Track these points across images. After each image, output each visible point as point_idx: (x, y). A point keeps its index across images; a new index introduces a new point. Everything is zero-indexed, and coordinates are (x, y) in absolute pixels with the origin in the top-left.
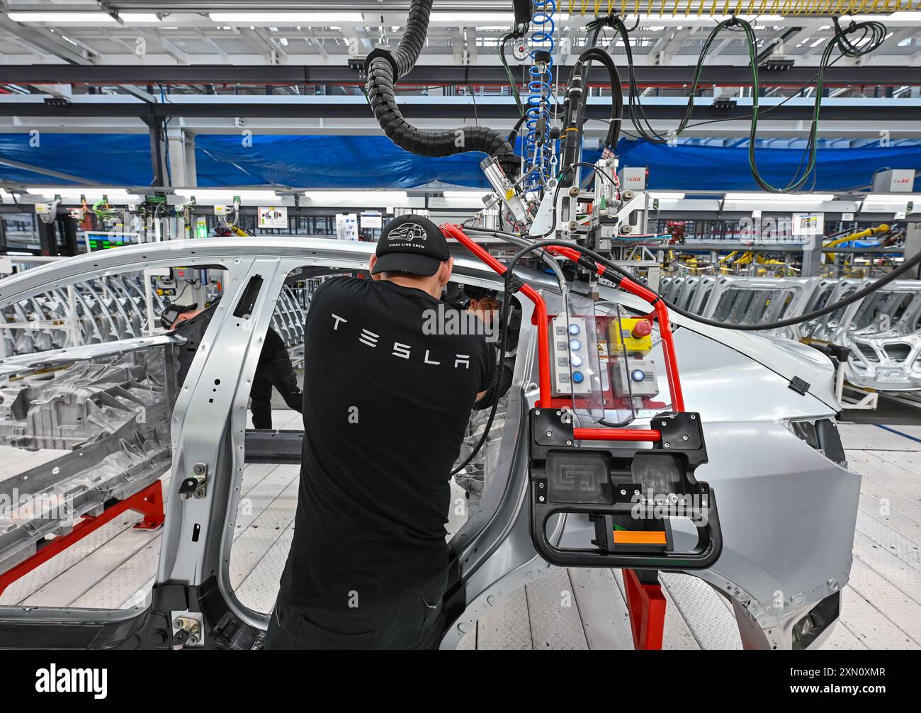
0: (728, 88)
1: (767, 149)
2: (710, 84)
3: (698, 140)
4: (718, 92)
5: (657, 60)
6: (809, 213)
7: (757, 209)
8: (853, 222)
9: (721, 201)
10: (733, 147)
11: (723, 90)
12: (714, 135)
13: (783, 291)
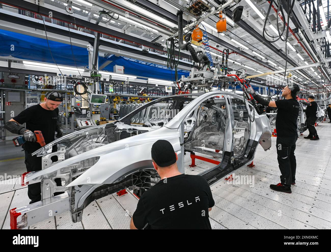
0: (146, 47)
1: (157, 68)
2: (141, 45)
3: (139, 61)
4: (143, 47)
5: (124, 32)
6: (169, 86)
7: (157, 84)
8: (178, 89)
9: (147, 80)
10: (149, 65)
11: (145, 48)
12: (144, 61)
13: (165, 107)
